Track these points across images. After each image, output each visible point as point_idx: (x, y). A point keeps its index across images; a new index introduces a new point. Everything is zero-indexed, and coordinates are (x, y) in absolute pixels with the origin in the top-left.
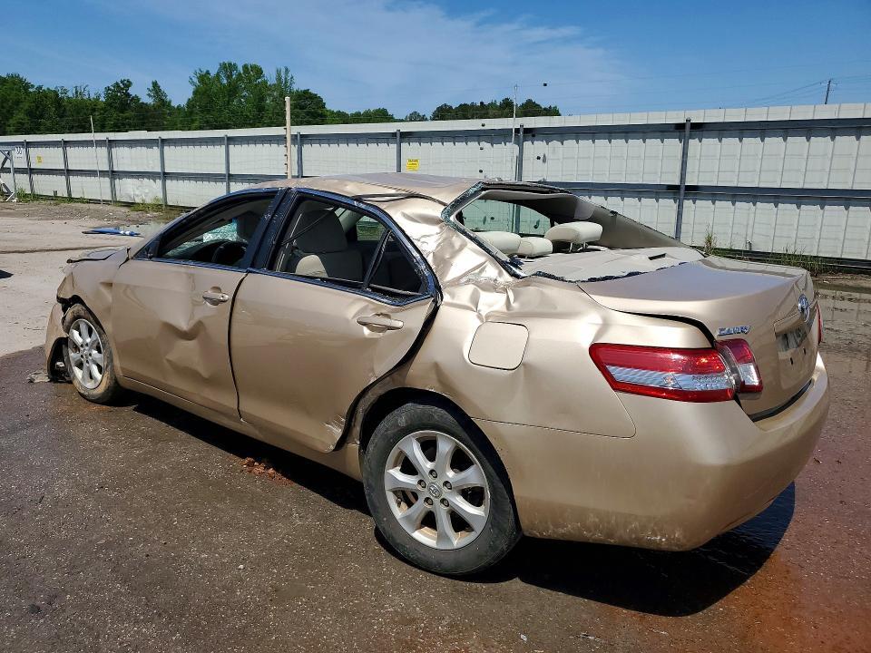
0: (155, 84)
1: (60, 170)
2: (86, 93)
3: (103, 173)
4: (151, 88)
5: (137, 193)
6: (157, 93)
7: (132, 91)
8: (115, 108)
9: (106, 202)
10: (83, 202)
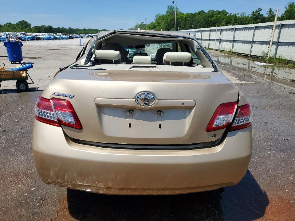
0: (271, 9)
1: (207, 39)
2: (245, 14)
3: (217, 40)
4: (269, 10)
5: (225, 47)
6: (270, 12)
7: (261, 13)
8: (253, 19)
9: (216, 50)
10: (211, 50)
